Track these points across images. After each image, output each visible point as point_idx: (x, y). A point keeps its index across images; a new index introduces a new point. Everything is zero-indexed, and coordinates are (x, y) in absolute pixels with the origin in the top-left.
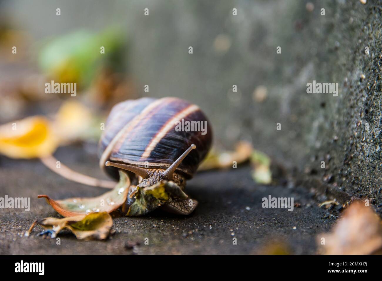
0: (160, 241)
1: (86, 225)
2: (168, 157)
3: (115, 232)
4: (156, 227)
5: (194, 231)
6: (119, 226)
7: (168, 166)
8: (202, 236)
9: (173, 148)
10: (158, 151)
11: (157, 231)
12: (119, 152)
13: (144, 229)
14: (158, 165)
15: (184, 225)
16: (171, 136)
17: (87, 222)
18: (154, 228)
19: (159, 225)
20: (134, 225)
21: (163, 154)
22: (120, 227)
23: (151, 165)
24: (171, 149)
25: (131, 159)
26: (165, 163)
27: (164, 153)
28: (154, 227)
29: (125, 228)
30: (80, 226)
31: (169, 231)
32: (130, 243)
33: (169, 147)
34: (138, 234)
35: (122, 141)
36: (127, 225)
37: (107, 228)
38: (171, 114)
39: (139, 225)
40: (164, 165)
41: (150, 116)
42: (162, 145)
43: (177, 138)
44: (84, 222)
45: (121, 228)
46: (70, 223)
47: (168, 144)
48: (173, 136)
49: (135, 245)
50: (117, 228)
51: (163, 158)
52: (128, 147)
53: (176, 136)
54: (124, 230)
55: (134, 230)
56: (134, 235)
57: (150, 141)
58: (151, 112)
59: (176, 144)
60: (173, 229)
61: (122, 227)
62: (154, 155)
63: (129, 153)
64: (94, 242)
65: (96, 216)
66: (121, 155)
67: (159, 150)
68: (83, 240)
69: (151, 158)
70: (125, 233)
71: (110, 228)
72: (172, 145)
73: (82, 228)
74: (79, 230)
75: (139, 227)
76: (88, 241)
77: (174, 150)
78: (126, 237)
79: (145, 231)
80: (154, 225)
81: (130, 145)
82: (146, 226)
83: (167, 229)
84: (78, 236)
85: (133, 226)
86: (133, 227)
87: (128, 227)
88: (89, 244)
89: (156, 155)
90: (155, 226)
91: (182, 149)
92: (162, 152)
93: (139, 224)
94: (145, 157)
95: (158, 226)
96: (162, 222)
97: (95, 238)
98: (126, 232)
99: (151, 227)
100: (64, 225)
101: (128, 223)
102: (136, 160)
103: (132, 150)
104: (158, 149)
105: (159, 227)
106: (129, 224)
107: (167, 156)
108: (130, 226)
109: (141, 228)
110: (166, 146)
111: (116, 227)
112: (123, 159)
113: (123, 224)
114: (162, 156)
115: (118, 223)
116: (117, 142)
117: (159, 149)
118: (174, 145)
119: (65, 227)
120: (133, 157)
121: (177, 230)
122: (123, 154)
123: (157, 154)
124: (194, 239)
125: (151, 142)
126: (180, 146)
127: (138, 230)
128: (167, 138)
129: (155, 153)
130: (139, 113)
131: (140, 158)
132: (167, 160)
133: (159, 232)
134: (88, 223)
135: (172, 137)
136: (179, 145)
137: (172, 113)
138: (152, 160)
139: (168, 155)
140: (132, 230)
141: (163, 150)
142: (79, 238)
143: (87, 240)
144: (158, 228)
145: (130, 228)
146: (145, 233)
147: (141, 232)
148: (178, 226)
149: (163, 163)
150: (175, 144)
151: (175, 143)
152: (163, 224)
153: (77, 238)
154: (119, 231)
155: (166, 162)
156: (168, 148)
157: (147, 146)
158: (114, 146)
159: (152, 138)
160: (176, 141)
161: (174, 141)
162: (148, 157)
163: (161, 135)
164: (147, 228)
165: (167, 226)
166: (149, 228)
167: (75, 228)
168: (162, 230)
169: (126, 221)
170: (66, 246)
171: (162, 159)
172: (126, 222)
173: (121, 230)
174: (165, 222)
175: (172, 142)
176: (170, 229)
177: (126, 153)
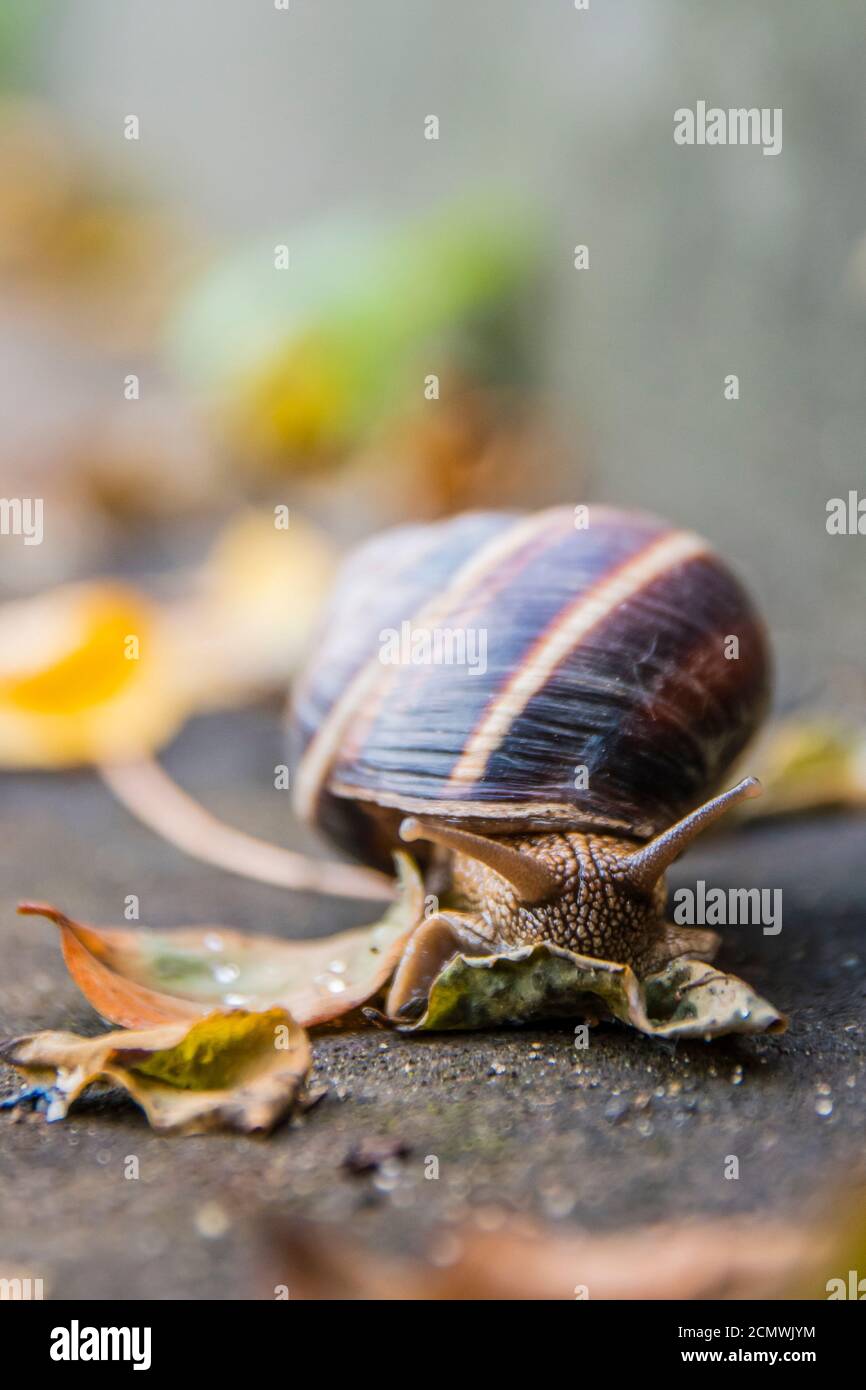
0: (503, 1138)
1: (197, 1067)
2: (560, 775)
3: (323, 1097)
4: (503, 1073)
5: (659, 1093)
6: (347, 1070)
7: (564, 812)
8: (690, 1115)
9: (585, 736)
10: (519, 749)
11: (502, 1091)
12: (363, 763)
13: (451, 1084)
14: (519, 814)
15: (627, 1065)
16: (574, 681)
17: (201, 1051)
18: (493, 1080)
19: (520, 1064)
20: (411, 1062)
21: (541, 765)
22: (350, 1073)
23: (493, 815)
24: (573, 738)
25: (407, 789)
26: (552, 801)
27: (545, 758)
28: (493, 1073)
29: (369, 1080)
30: (174, 1071)
31: (553, 1092)
32: (373, 1147)
33: (567, 733)
34: (416, 1108)
35: (373, 710)
36: (383, 1065)
37: (279, 1079)
38: (573, 586)
39: (434, 1064)
40: (548, 812)
41: (486, 597)
42: (535, 725)
43: (599, 688)
44: (189, 1054)
45: (352, 1077)
46: (123, 1058)
47: (563, 719)
48: (581, 683)
49: (386, 1157)
50: (336, 1080)
51: (541, 778)
52: (392, 739)
53: (595, 683)
54: (362, 1086)
55: (407, 1086)
56: (399, 1110)
57: (483, 709)
58: (488, 581)
59: (597, 718)
60: (573, 1082)
61: (357, 1074)
62: (505, 769)
63: (401, 764)
64: (223, 1140)
65: (240, 1028)
66: (369, 772)
67: (523, 746)
68: (175, 1131)
69: (490, 784)
70: (363, 1101)
71: (295, 1080)
72: (581, 719)
73: (182, 1080)
74: (167, 1085)
75: (429, 1074)
76: (195, 1136)
77: (589, 744)
78: (364, 1117)
79: (450, 1091)
80: (495, 1065)
81: (401, 731)
82: (462, 1071)
83: (548, 1082)
84: (154, 1115)
85: (407, 1068)
86: (406, 1075)
87: (383, 1076)
88: (196, 1148)
89: (514, 770)
90: (501, 1069)
91: (626, 738)
92: (539, 754)
93: (433, 1059)
94: (467, 780)
95: (510, 1070)
96: (534, 1050)
97: (224, 1125)
98: (371, 1094)
99: (480, 1075)
100: (98, 1068)
101: (388, 1056)
102: (430, 791)
103: (412, 750)
104: (517, 744)
105: (514, 1075)
106: (393, 1059)
107: (562, 770)
108: (396, 1069)
109: (439, 1078)
110: (552, 729)
111: (332, 1073)
112: (379, 790)
113: (368, 1062)
114: (538, 772)
115: (346, 1056)
116: (354, 717)
117: (523, 741)
118: (587, 721)
119: (104, 1076)
120: (414, 783)
121: (591, 1087)
122: (377, 769)
123: (517, 763)
124: (652, 1129)
125: (489, 713)
126: (613, 724)
127: (425, 1089)
128: (558, 692)
129: (508, 759)
130: (441, 588)
131: (444, 786)
132: (560, 786)
133: (510, 1098)
134: (207, 1059)
135: (577, 686)
136: (607, 719)
137: (576, 579)
138: (496, 794)
139: (564, 765)
140: (395, 1087)
141: (541, 745)
142: (162, 1121)
143: (193, 1132)
144: (511, 1080)
145: (391, 1078)
146: (451, 1102)
147: (436, 1098)
148: (600, 1071)
149: (541, 800)
150: (591, 717)
151: (592, 712)
152: (536, 1059)
153: (150, 1120)
154: (341, 1094)
155: (557, 795)
156: (561, 736)
157: (472, 733)
158: (345, 734)
159: (491, 696)
160: (594, 702)
161: (587, 705)
162: (479, 780)
163: (529, 679)
164: (463, 1076)
165: (553, 1071)
166: (473, 1078)
167: (147, 1080)
168: (525, 1089)
169: (384, 1046)
170: (99, 1160)
171: (540, 783)
172: (384, 1051)
173: (350, 1088)
174: (549, 1053)
175: (576, 706)
176: (562, 1083)
177: (386, 763)
